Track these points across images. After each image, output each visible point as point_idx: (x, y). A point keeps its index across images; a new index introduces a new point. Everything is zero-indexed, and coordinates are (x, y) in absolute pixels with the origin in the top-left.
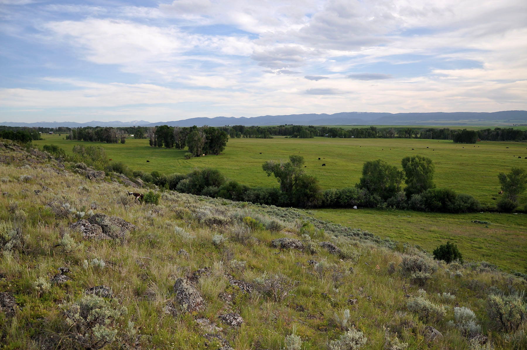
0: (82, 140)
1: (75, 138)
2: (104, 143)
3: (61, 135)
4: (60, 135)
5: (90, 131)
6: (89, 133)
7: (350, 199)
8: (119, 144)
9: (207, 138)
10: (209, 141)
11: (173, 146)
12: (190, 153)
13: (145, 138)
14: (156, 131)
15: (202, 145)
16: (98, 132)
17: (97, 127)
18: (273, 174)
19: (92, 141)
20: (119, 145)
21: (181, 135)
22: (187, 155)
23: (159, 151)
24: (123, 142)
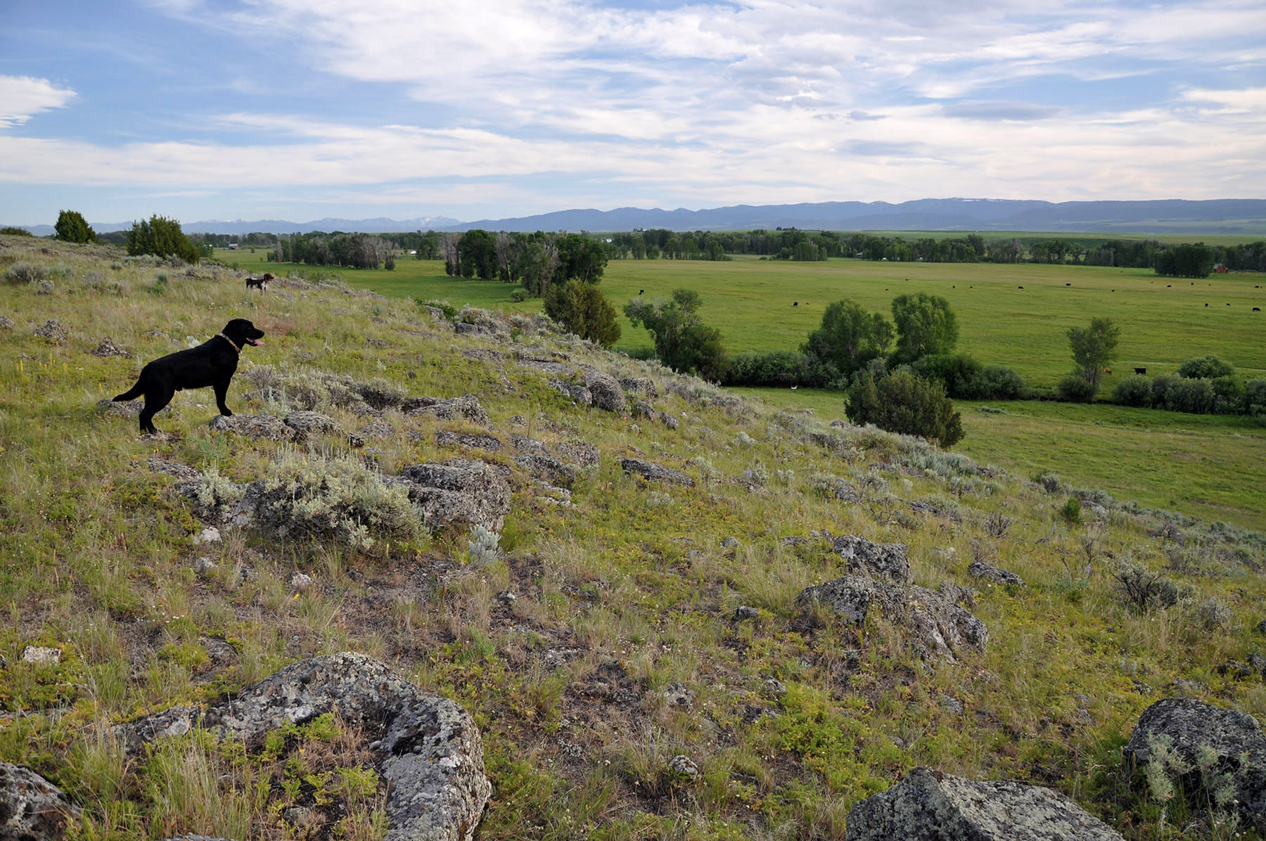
0: (302, 262)
1: (286, 257)
2: (350, 268)
3: (256, 250)
4: (253, 252)
5: (320, 242)
6: (317, 248)
7: (780, 370)
8: (381, 270)
9: (561, 257)
10: (566, 264)
11: (495, 276)
12: (525, 290)
13: (441, 258)
14: (459, 243)
15: (549, 272)
16: (336, 245)
17: (335, 234)
18: (642, 322)
19: (324, 265)
20: (380, 274)
21: (511, 252)
22: (517, 295)
23: (463, 286)
24: (390, 267)
